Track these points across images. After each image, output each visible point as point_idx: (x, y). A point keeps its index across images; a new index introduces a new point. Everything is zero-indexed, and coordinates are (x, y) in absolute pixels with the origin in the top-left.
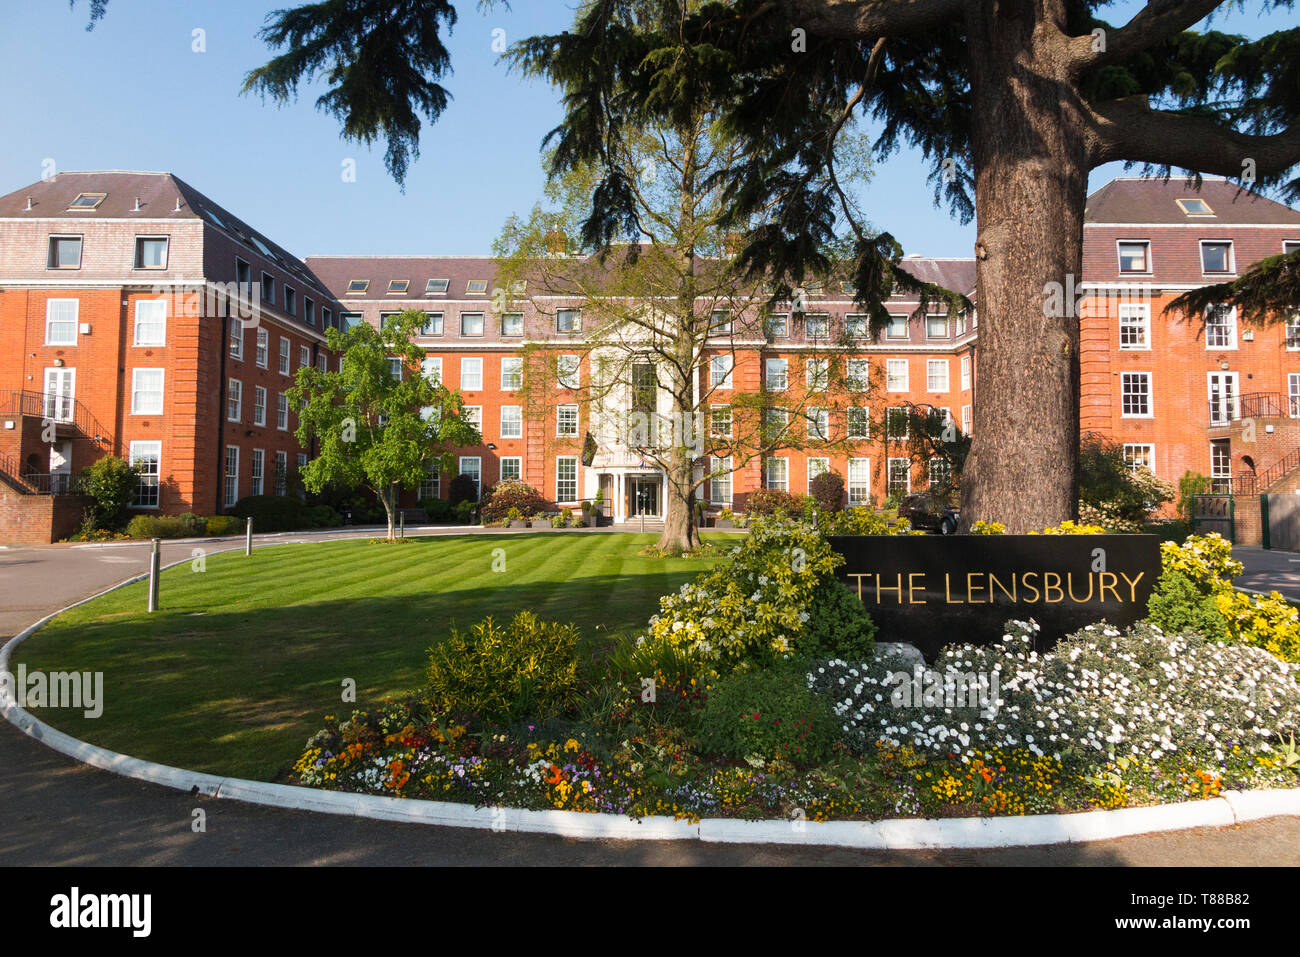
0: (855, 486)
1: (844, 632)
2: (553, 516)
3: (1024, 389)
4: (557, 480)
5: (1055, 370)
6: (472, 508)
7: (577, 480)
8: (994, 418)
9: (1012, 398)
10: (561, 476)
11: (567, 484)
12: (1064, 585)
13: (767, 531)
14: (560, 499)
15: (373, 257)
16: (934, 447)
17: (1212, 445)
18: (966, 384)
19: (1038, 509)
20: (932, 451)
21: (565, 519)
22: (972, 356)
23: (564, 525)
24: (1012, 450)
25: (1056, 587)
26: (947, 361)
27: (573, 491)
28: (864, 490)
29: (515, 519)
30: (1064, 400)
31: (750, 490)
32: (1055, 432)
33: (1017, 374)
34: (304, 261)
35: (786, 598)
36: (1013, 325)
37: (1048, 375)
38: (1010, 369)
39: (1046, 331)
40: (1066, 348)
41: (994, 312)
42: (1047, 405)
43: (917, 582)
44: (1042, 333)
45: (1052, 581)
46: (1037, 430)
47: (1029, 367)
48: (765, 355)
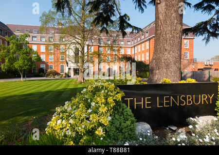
1: (125, 125)
2: (59, 76)
3: (170, 40)
4: (60, 69)
5: (178, 35)
6: (43, 74)
7: (64, 69)
9: (166, 43)
12: (192, 99)
13: (95, 83)
14: (61, 72)
19: (173, 74)
21: (62, 76)
24: (166, 58)
25: (190, 100)
26: (130, 49)
29: (52, 76)
33: (168, 36)
35: (102, 112)
36: (167, 22)
37: (176, 37)
38: (166, 34)
39: (176, 24)
40: (181, 29)
41: (161, 19)
42: (176, 45)
43: (148, 100)
45: (189, 98)
46: (173, 52)
47: (171, 34)
48: (99, 47)
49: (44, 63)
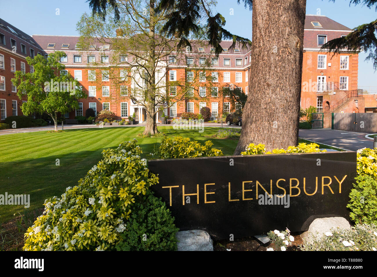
0: (213, 111)
2: (119, 121)
3: (276, 67)
4: (121, 110)
5: (292, 57)
6: (93, 119)
7: (127, 110)
8: (259, 83)
9: (269, 72)
10: (122, 109)
11: (124, 111)
12: (301, 186)
14: (122, 116)
15: (57, 36)
16: (236, 99)
17: (317, 98)
18: (247, 80)
20: (235, 100)
21: (123, 122)
22: (249, 71)
23: (123, 124)
24: (268, 100)
25: (296, 187)
26: (241, 73)
27: (127, 113)
28: (216, 112)
29: (107, 122)
30: (296, 73)
31: (182, 112)
32: (290, 91)
33: (272, 59)
34: (32, 36)
36: (271, 32)
37: (288, 60)
38: (268, 56)
39: (288, 35)
40: (298, 45)
42: (287, 76)
43: (209, 189)
44: (286, 36)
45: (294, 183)
46: (282, 89)
47: (278, 55)
48: (187, 70)
49: (93, 99)
